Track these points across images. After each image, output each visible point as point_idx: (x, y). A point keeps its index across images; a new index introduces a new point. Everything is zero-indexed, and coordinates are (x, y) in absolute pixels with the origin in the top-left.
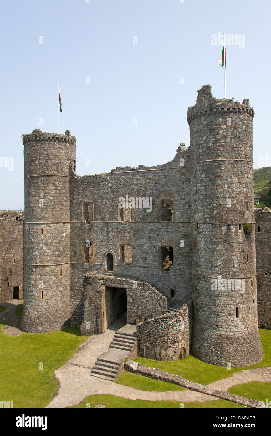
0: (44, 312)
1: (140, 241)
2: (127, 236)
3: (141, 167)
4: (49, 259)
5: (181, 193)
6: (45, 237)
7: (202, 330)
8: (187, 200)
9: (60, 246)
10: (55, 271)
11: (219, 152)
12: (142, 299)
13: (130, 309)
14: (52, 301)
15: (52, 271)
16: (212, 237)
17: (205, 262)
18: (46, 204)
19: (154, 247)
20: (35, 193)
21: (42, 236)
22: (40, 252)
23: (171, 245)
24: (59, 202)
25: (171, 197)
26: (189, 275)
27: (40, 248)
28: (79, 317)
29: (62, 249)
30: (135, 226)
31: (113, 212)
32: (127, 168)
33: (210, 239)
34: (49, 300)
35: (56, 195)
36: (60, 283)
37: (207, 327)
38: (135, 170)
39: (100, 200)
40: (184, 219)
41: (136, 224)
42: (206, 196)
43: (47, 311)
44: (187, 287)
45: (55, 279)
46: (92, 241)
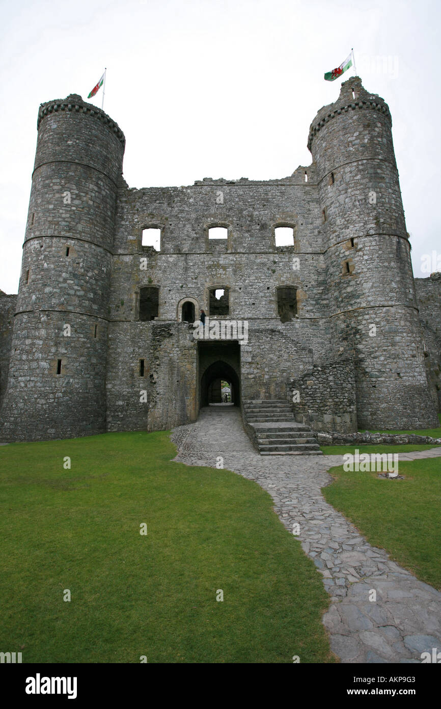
0: (61, 400)
1: (245, 280)
2: (221, 274)
3: (244, 180)
4: (77, 301)
5: (306, 215)
6: (74, 262)
7: (374, 386)
8: (315, 225)
9: (96, 285)
10: (86, 326)
11: (377, 150)
12: (269, 354)
13: (248, 374)
14: (76, 381)
15: (82, 325)
16: (380, 252)
17: (372, 287)
19: (268, 288)
20: (60, 187)
21: (68, 260)
22: (60, 288)
23: (295, 285)
24: (101, 215)
25: (292, 220)
26: (324, 324)
27: (61, 280)
28: (124, 413)
29: (100, 292)
30: (236, 258)
31: (197, 238)
32: (222, 180)
33: (377, 255)
34: (72, 377)
35: (98, 201)
36: (93, 350)
37: (383, 379)
38: (235, 183)
39: (173, 222)
40: (313, 249)
41: (237, 256)
42: (365, 201)
43: (67, 398)
44: (322, 343)
45: (85, 340)
46: (155, 283)
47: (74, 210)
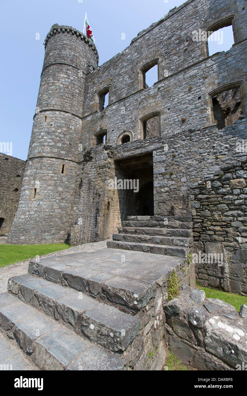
0: (32, 216)
1: (173, 100)
3: (172, 11)
4: (49, 149)
6: (49, 125)
9: (65, 137)
10: (54, 165)
14: (45, 203)
15: (51, 165)
18: (54, 91)
19: (200, 98)
21: (45, 124)
22: (40, 142)
24: (70, 92)
25: (229, 12)
29: (68, 143)
30: (164, 83)
31: (132, 83)
32: (152, 25)
34: (42, 200)
35: (67, 84)
36: (59, 182)
38: (163, 20)
39: (116, 79)
41: (165, 81)
43: (37, 215)
45: (53, 175)
46: (104, 128)
47: (50, 93)
